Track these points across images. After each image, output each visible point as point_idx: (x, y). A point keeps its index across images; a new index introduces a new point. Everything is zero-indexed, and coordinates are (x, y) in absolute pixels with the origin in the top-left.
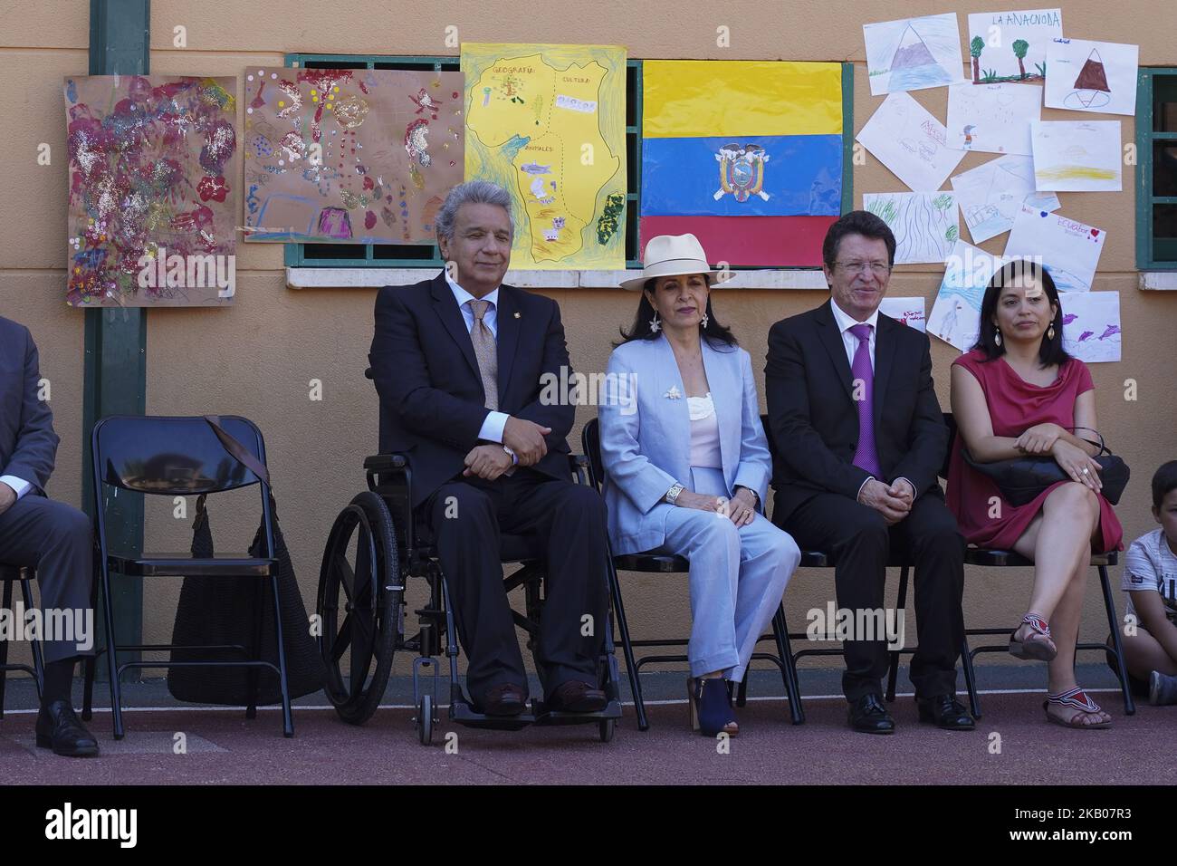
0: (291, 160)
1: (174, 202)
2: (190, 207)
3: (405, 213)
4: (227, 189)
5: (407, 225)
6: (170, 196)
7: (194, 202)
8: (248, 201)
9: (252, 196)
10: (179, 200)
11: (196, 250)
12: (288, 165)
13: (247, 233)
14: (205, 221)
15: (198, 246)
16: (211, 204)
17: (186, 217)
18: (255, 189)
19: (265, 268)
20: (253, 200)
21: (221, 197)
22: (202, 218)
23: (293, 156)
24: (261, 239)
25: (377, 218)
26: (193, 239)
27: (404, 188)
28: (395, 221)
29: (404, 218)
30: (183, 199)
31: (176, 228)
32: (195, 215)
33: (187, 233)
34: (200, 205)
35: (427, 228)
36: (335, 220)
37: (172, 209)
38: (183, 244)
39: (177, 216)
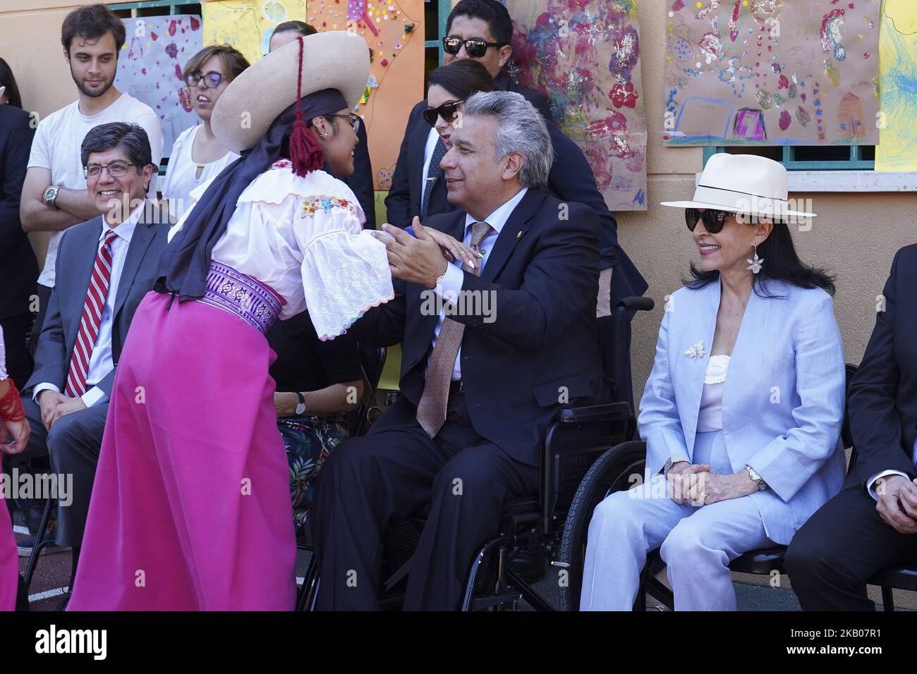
0: (708, 61)
1: (589, 111)
2: (603, 114)
3: (819, 112)
4: (636, 95)
5: (821, 124)
6: (585, 104)
7: (608, 109)
8: (668, 106)
9: (671, 100)
10: (593, 108)
11: (611, 155)
12: (706, 68)
13: (666, 138)
14: (619, 128)
15: (612, 152)
16: (624, 110)
17: (600, 124)
18: (675, 93)
19: (687, 172)
20: (672, 104)
21: (631, 103)
22: (615, 124)
23: (710, 58)
24: (678, 143)
25: (792, 119)
26: (607, 146)
27: (817, 85)
28: (810, 120)
29: (819, 117)
30: (597, 106)
31: (591, 134)
32: (609, 122)
33: (600, 139)
34: (614, 112)
35: (843, 127)
36: (750, 122)
37: (586, 117)
38: (598, 151)
39: (592, 123)
